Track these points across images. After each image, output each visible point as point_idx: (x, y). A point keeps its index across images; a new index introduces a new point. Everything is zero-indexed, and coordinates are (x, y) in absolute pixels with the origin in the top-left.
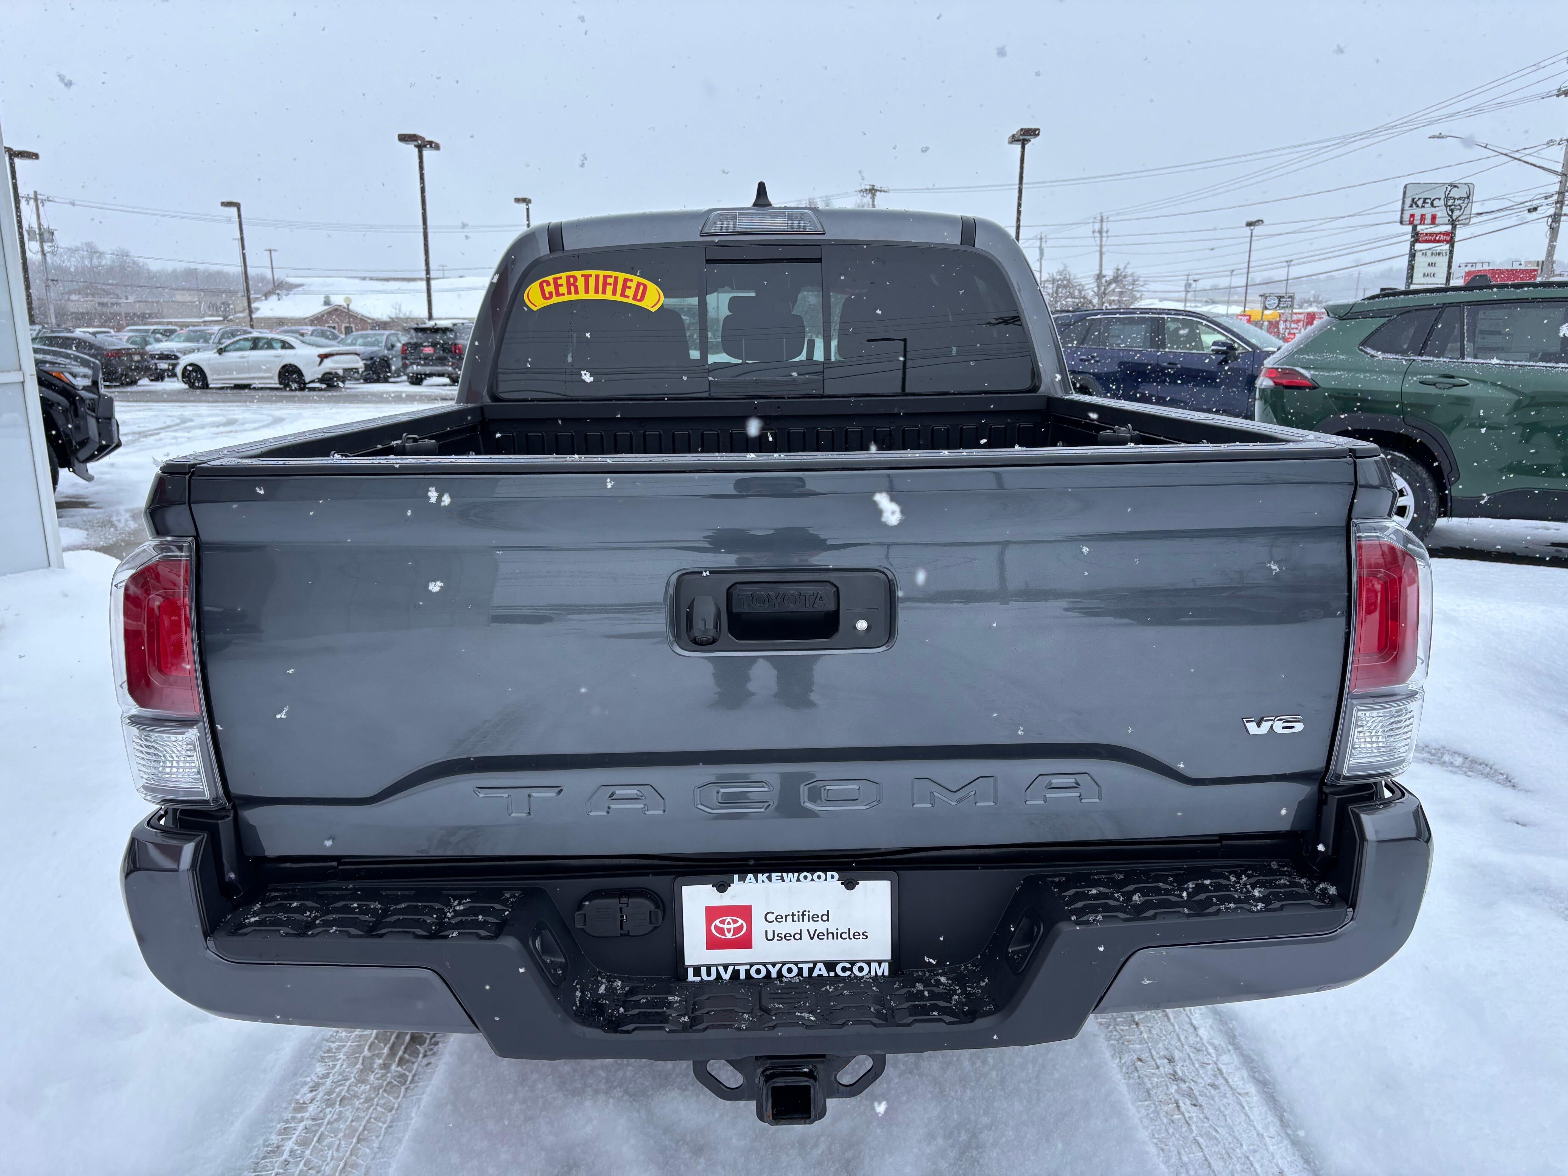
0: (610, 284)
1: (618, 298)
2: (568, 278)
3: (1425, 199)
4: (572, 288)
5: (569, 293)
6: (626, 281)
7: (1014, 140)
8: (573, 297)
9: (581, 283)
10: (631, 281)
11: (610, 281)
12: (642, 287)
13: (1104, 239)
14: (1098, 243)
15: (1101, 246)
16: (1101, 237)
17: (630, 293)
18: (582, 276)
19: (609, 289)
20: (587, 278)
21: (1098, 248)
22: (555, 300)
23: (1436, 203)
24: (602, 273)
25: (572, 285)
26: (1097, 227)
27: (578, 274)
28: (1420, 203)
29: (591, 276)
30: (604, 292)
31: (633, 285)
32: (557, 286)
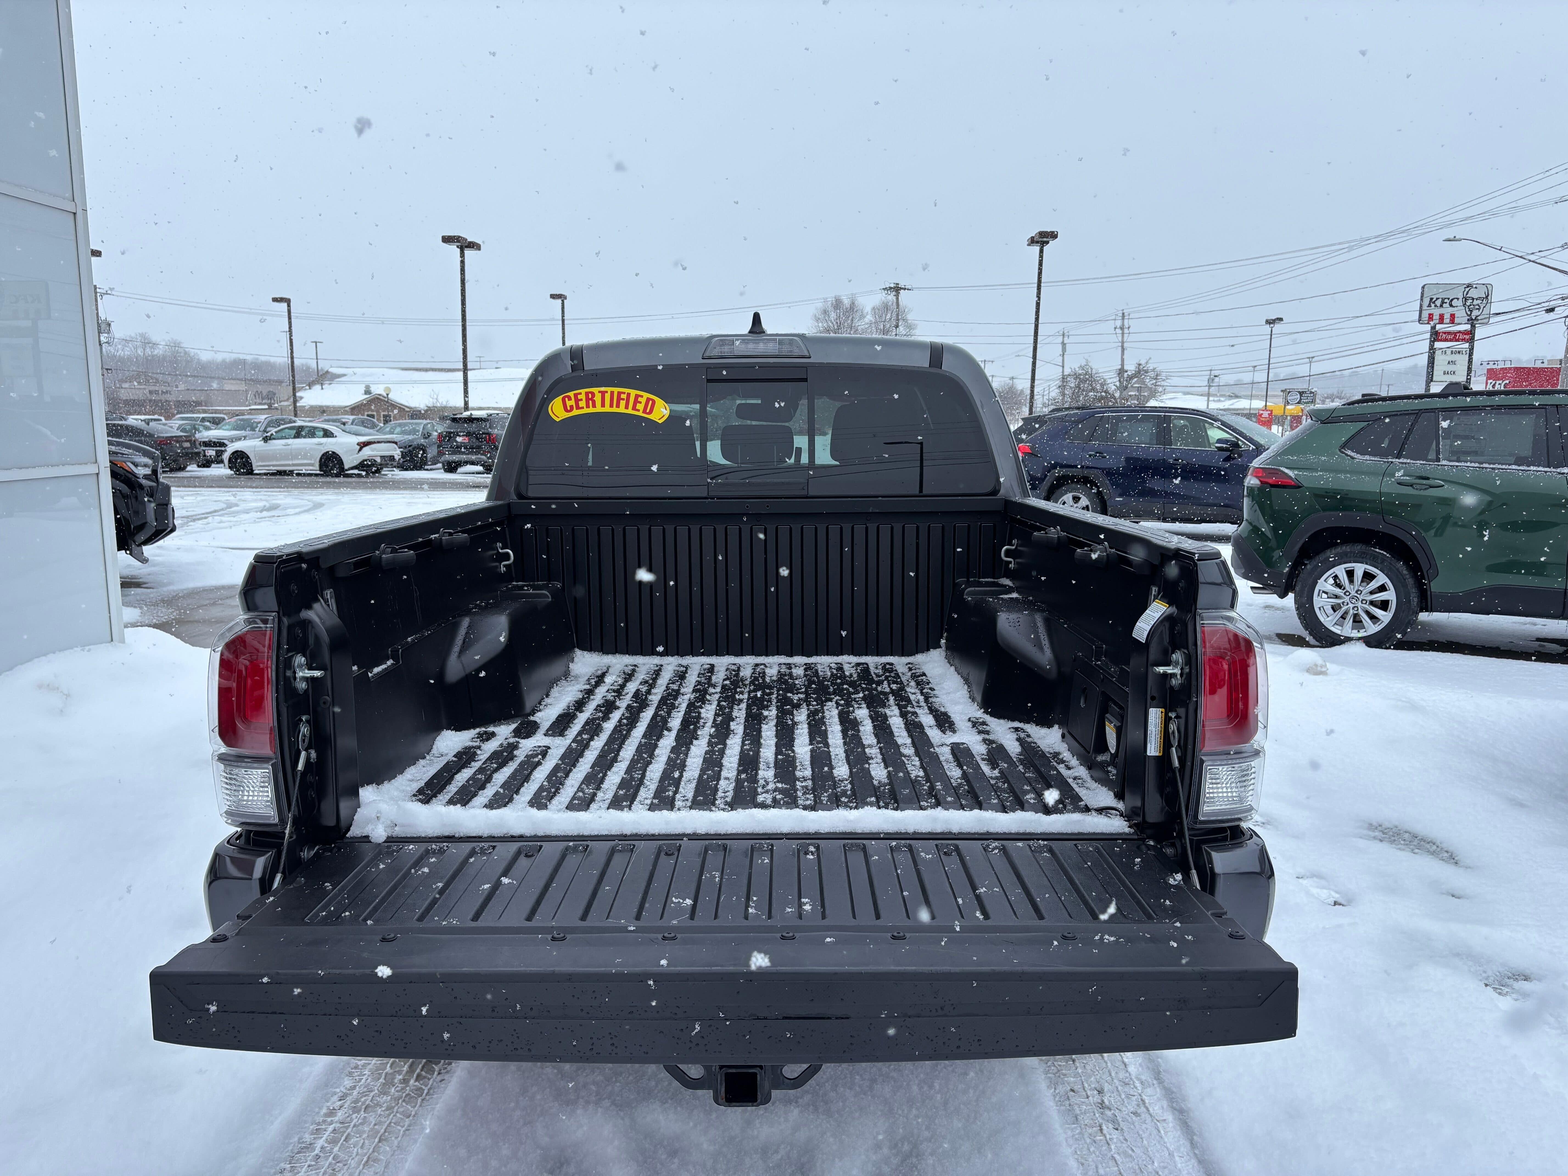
0: (623, 399)
1: (630, 411)
2: (587, 394)
3: (1443, 300)
4: (590, 402)
5: (588, 406)
6: (637, 396)
7: (1032, 241)
8: (591, 410)
9: (598, 398)
10: (642, 396)
11: (624, 396)
12: (651, 402)
13: (1126, 335)
14: (1120, 339)
15: (1123, 342)
16: (1123, 334)
17: (640, 407)
18: (599, 392)
19: (623, 403)
20: (603, 393)
21: (1120, 344)
22: (576, 412)
23: (1454, 303)
24: (616, 390)
25: (590, 399)
26: (1119, 323)
27: (595, 390)
28: (1438, 303)
29: (607, 392)
30: (618, 406)
31: (643, 400)
32: (577, 401)
